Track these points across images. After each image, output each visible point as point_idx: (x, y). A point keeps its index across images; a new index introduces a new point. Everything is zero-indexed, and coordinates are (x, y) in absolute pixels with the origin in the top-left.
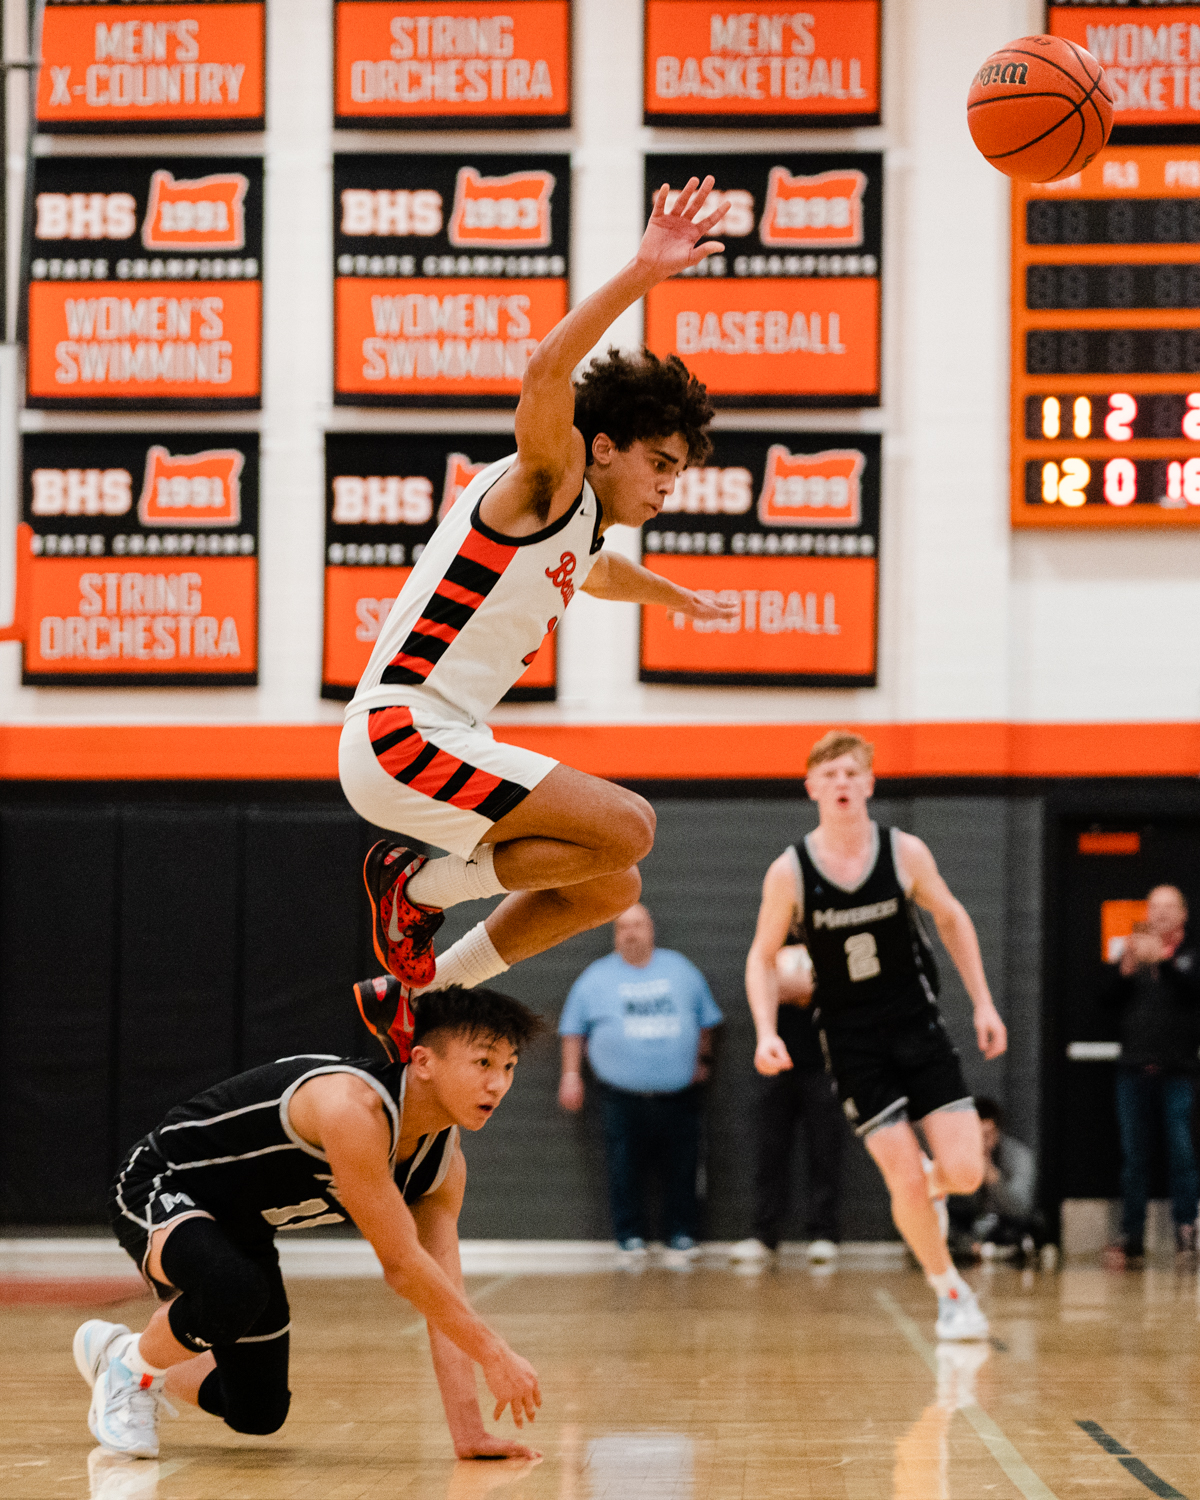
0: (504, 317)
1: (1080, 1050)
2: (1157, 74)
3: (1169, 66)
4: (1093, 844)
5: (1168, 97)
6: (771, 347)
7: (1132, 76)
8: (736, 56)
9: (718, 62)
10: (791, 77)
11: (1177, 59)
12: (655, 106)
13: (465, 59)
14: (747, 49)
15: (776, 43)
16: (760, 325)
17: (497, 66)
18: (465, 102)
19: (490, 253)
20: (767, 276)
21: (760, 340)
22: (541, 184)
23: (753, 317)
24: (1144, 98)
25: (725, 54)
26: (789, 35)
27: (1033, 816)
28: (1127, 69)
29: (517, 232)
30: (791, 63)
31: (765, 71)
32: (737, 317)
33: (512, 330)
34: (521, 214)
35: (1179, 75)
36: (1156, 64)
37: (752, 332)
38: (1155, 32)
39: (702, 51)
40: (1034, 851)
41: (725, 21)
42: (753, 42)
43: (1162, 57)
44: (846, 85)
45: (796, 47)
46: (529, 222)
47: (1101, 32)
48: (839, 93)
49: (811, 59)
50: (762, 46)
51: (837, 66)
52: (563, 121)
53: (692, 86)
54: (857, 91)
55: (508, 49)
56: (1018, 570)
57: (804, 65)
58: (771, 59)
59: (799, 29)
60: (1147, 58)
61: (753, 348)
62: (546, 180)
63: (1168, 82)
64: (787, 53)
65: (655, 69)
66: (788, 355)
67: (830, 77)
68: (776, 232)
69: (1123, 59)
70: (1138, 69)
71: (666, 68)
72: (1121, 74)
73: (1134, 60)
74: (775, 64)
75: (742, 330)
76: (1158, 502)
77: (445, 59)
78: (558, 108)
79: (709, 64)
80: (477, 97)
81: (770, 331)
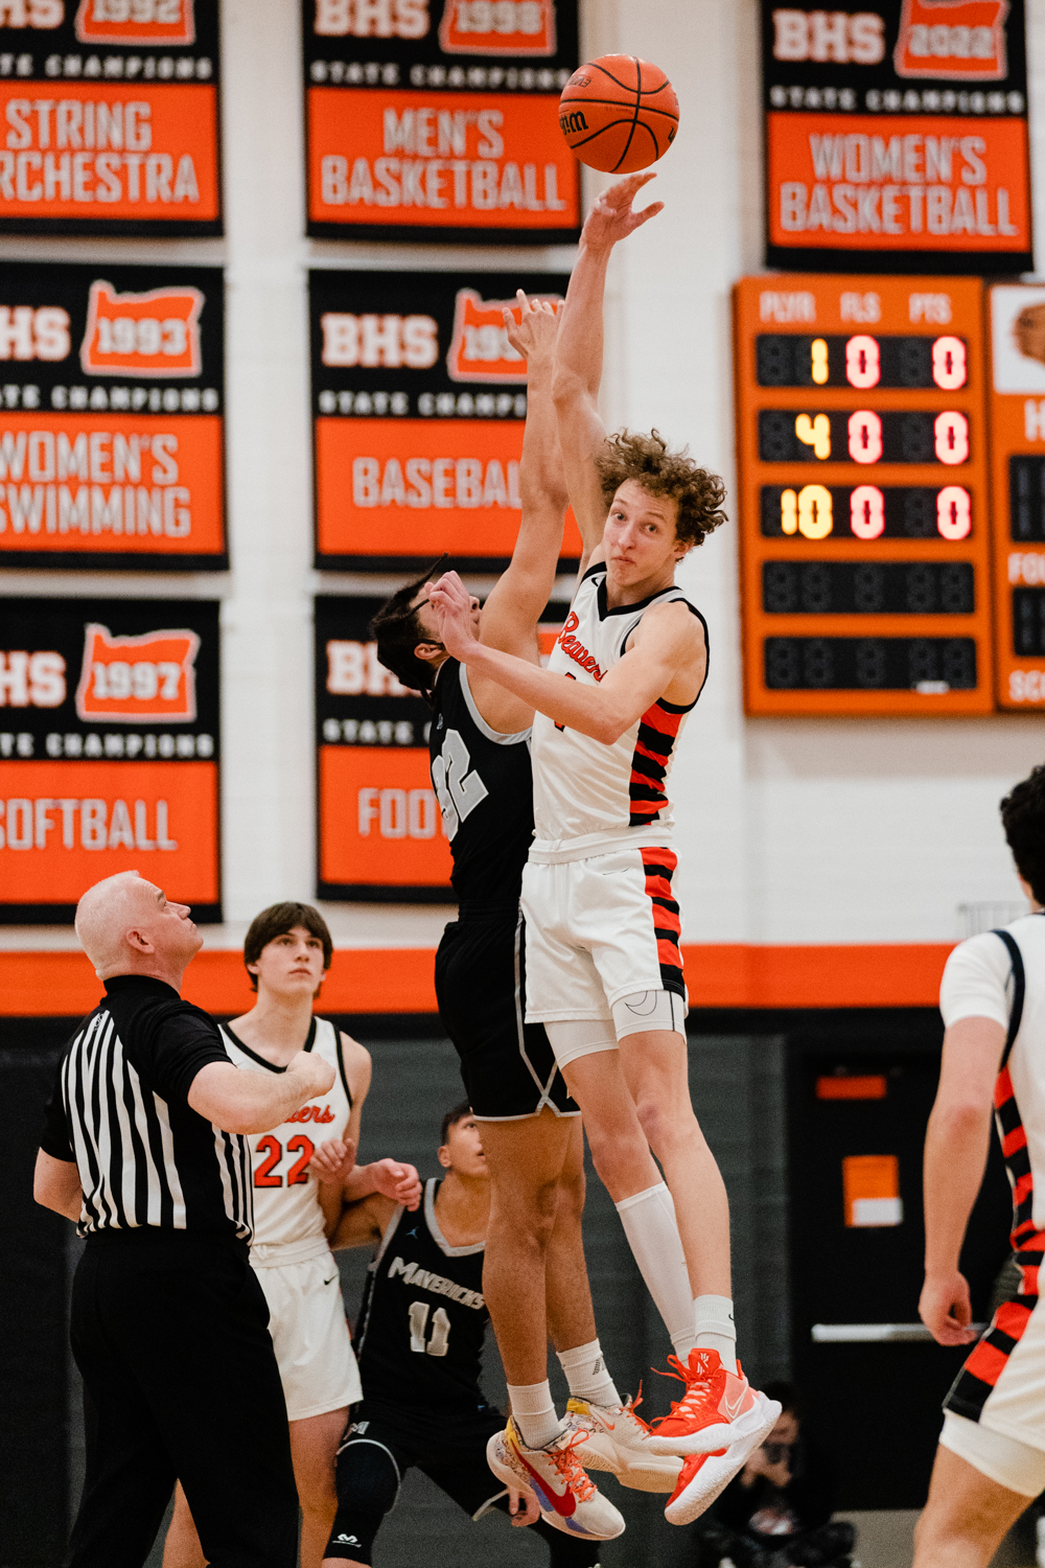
0: (148, 460)
1: (823, 1333)
2: (890, 192)
3: (904, 183)
4: (834, 1088)
5: (903, 218)
6: (463, 500)
7: (861, 194)
8: (415, 157)
9: (394, 165)
10: (478, 185)
11: (912, 176)
12: (320, 214)
13: (96, 151)
14: (425, 150)
15: (459, 144)
16: (450, 473)
17: (133, 162)
18: (95, 202)
19: (130, 383)
20: (456, 417)
21: (450, 492)
22: (190, 302)
23: (441, 465)
24: (876, 218)
25: (400, 154)
26: (474, 135)
27: (775, 1055)
28: (857, 185)
29: (161, 358)
30: (478, 168)
31: (447, 175)
32: (424, 465)
33: (158, 476)
34: (166, 337)
35: (915, 193)
36: (888, 180)
37: (440, 483)
38: (887, 145)
39: (373, 149)
40: (777, 1095)
41: (400, 117)
42: (433, 141)
43: (896, 174)
44: (541, 195)
45: (483, 150)
46: (176, 347)
47: (827, 143)
48: (534, 204)
49: (501, 163)
50: (443, 147)
51: (530, 172)
52: (213, 229)
53: (362, 191)
54: (554, 203)
55: (146, 142)
56: (753, 767)
57: (492, 169)
58: (453, 161)
59: (484, 128)
60: (876, 175)
61: (442, 501)
62: (196, 298)
63: (903, 201)
64: (472, 155)
65: (320, 169)
66: (481, 508)
67: (523, 187)
68: (465, 364)
69: (852, 175)
70: (870, 184)
71: (331, 169)
72: (850, 192)
73: (863, 176)
74: (460, 168)
75: (429, 480)
76: (915, 687)
77: (72, 151)
78: (207, 212)
79: (381, 165)
80: (110, 196)
81: (462, 482)
